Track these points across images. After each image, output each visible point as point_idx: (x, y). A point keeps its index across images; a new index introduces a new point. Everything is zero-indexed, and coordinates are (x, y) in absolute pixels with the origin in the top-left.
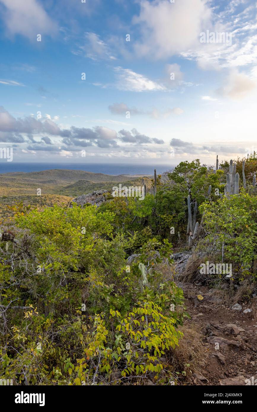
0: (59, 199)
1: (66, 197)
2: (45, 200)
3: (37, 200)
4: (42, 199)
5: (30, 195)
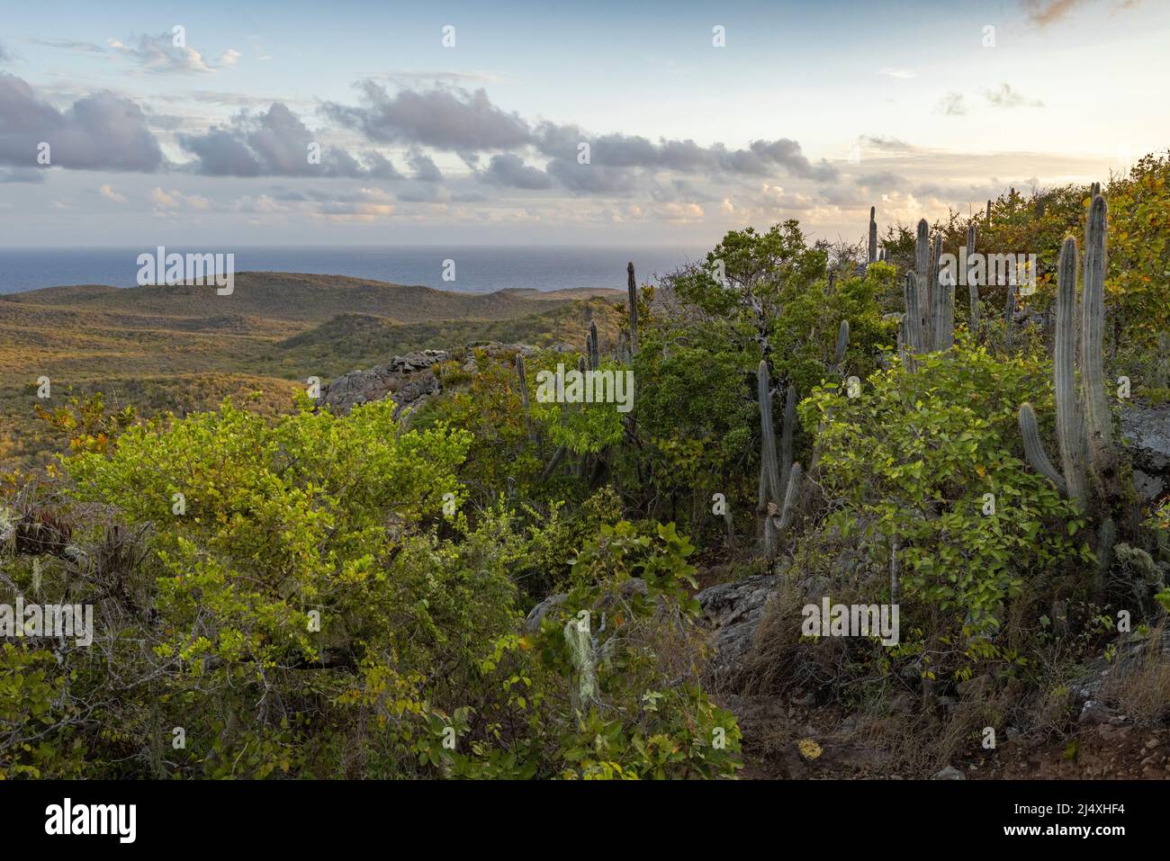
1: (285, 381)
3: (169, 398)
4: (187, 393)
5: (139, 377)
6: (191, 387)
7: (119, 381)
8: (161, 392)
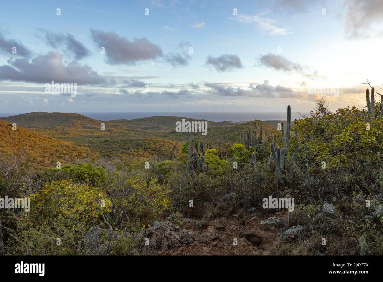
0: (164, 143)
2: (148, 144)
3: (140, 144)
4: (145, 143)
5: (132, 138)
6: (146, 141)
7: (128, 139)
8: (138, 142)
